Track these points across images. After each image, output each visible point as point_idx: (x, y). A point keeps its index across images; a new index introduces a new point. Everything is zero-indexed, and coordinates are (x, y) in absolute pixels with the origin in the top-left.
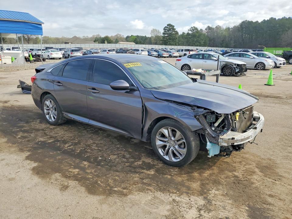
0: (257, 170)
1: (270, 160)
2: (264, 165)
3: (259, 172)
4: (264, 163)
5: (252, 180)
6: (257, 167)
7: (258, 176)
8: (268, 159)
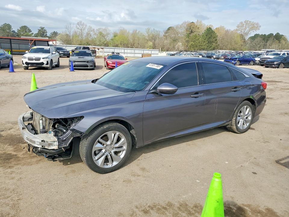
0: (15, 153)
1: (10, 167)
2: (12, 160)
3: (11, 153)
4: (13, 162)
5: (12, 146)
6: (16, 155)
7: (10, 150)
8: (13, 167)
